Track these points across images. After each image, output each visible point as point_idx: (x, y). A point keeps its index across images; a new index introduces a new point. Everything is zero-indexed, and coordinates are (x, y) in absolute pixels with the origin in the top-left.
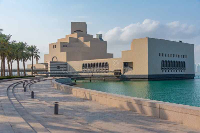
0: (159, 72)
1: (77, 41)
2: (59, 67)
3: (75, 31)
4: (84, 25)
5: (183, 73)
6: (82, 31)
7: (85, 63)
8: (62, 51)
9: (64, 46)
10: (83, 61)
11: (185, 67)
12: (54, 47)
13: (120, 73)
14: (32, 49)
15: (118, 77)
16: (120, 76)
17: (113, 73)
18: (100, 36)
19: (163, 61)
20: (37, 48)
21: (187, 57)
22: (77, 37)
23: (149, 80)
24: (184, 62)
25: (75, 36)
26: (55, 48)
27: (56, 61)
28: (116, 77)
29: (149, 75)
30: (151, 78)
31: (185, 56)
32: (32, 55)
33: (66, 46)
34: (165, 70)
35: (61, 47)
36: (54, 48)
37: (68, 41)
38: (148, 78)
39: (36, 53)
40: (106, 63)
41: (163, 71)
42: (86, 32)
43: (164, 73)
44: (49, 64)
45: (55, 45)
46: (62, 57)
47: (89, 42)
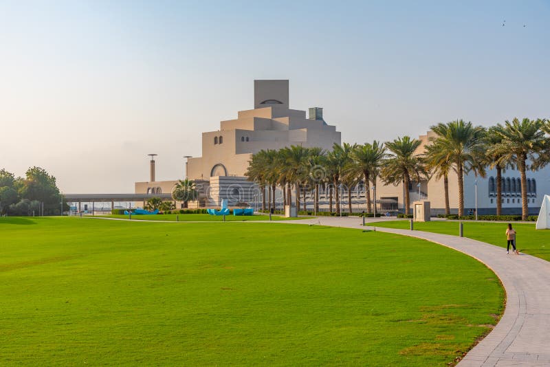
1: (271, 125)
2: (236, 191)
3: (263, 103)
5: (532, 205)
6: (281, 103)
8: (239, 151)
9: (243, 139)
11: (535, 191)
12: (218, 140)
13: (397, 204)
16: (397, 210)
17: (378, 205)
19: (492, 179)
22: (270, 118)
24: (534, 181)
25: (266, 113)
26: (221, 142)
33: (248, 140)
35: (236, 141)
36: (216, 143)
37: (251, 128)
41: (492, 200)
45: (221, 137)
46: (240, 166)
47: (305, 130)
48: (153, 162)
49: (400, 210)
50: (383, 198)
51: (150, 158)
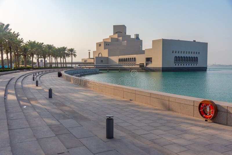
0: (173, 65)
1: (117, 40)
2: (102, 61)
3: (116, 33)
4: (124, 27)
5: (195, 66)
6: (122, 33)
7: (120, 58)
8: (105, 49)
9: (107, 45)
10: (119, 56)
11: (197, 61)
12: (100, 45)
13: (144, 66)
14: (72, 50)
15: (143, 69)
17: (139, 66)
18: (137, 36)
19: (176, 57)
20: (75, 50)
21: (200, 53)
22: (117, 37)
23: (162, 71)
24: (197, 58)
25: (116, 36)
26: (101, 46)
27: (101, 56)
28: (141, 69)
29: (162, 68)
30: (165, 70)
31: (198, 53)
32: (72, 54)
33: (108, 45)
34: (178, 64)
35: (104, 45)
37: (110, 41)
38: (161, 69)
39: (74, 53)
40: (135, 58)
41: (176, 64)
42: (125, 33)
43: (177, 66)
44: (95, 58)
45: (101, 44)
46: (105, 53)
47: (126, 41)
48: (89, 52)
49: (144, 67)
50: (140, 64)
51: (89, 51)
